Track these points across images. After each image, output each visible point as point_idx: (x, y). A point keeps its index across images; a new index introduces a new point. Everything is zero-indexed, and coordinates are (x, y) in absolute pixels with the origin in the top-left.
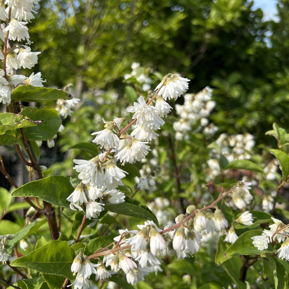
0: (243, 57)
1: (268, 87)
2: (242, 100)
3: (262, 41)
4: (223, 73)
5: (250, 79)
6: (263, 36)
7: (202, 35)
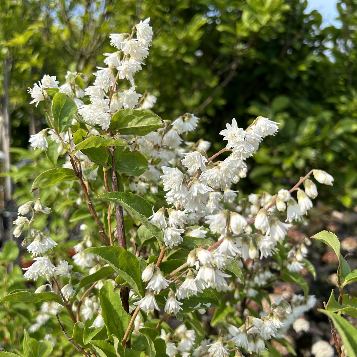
0: (293, 75)
1: (327, 115)
2: (291, 132)
3: (321, 54)
4: (264, 97)
5: (303, 104)
6: (323, 48)
7: (233, 46)
